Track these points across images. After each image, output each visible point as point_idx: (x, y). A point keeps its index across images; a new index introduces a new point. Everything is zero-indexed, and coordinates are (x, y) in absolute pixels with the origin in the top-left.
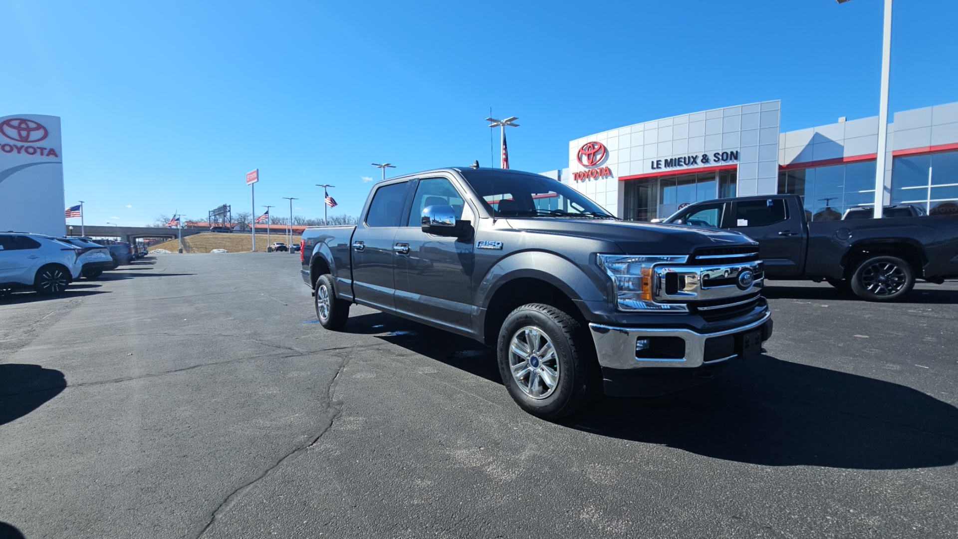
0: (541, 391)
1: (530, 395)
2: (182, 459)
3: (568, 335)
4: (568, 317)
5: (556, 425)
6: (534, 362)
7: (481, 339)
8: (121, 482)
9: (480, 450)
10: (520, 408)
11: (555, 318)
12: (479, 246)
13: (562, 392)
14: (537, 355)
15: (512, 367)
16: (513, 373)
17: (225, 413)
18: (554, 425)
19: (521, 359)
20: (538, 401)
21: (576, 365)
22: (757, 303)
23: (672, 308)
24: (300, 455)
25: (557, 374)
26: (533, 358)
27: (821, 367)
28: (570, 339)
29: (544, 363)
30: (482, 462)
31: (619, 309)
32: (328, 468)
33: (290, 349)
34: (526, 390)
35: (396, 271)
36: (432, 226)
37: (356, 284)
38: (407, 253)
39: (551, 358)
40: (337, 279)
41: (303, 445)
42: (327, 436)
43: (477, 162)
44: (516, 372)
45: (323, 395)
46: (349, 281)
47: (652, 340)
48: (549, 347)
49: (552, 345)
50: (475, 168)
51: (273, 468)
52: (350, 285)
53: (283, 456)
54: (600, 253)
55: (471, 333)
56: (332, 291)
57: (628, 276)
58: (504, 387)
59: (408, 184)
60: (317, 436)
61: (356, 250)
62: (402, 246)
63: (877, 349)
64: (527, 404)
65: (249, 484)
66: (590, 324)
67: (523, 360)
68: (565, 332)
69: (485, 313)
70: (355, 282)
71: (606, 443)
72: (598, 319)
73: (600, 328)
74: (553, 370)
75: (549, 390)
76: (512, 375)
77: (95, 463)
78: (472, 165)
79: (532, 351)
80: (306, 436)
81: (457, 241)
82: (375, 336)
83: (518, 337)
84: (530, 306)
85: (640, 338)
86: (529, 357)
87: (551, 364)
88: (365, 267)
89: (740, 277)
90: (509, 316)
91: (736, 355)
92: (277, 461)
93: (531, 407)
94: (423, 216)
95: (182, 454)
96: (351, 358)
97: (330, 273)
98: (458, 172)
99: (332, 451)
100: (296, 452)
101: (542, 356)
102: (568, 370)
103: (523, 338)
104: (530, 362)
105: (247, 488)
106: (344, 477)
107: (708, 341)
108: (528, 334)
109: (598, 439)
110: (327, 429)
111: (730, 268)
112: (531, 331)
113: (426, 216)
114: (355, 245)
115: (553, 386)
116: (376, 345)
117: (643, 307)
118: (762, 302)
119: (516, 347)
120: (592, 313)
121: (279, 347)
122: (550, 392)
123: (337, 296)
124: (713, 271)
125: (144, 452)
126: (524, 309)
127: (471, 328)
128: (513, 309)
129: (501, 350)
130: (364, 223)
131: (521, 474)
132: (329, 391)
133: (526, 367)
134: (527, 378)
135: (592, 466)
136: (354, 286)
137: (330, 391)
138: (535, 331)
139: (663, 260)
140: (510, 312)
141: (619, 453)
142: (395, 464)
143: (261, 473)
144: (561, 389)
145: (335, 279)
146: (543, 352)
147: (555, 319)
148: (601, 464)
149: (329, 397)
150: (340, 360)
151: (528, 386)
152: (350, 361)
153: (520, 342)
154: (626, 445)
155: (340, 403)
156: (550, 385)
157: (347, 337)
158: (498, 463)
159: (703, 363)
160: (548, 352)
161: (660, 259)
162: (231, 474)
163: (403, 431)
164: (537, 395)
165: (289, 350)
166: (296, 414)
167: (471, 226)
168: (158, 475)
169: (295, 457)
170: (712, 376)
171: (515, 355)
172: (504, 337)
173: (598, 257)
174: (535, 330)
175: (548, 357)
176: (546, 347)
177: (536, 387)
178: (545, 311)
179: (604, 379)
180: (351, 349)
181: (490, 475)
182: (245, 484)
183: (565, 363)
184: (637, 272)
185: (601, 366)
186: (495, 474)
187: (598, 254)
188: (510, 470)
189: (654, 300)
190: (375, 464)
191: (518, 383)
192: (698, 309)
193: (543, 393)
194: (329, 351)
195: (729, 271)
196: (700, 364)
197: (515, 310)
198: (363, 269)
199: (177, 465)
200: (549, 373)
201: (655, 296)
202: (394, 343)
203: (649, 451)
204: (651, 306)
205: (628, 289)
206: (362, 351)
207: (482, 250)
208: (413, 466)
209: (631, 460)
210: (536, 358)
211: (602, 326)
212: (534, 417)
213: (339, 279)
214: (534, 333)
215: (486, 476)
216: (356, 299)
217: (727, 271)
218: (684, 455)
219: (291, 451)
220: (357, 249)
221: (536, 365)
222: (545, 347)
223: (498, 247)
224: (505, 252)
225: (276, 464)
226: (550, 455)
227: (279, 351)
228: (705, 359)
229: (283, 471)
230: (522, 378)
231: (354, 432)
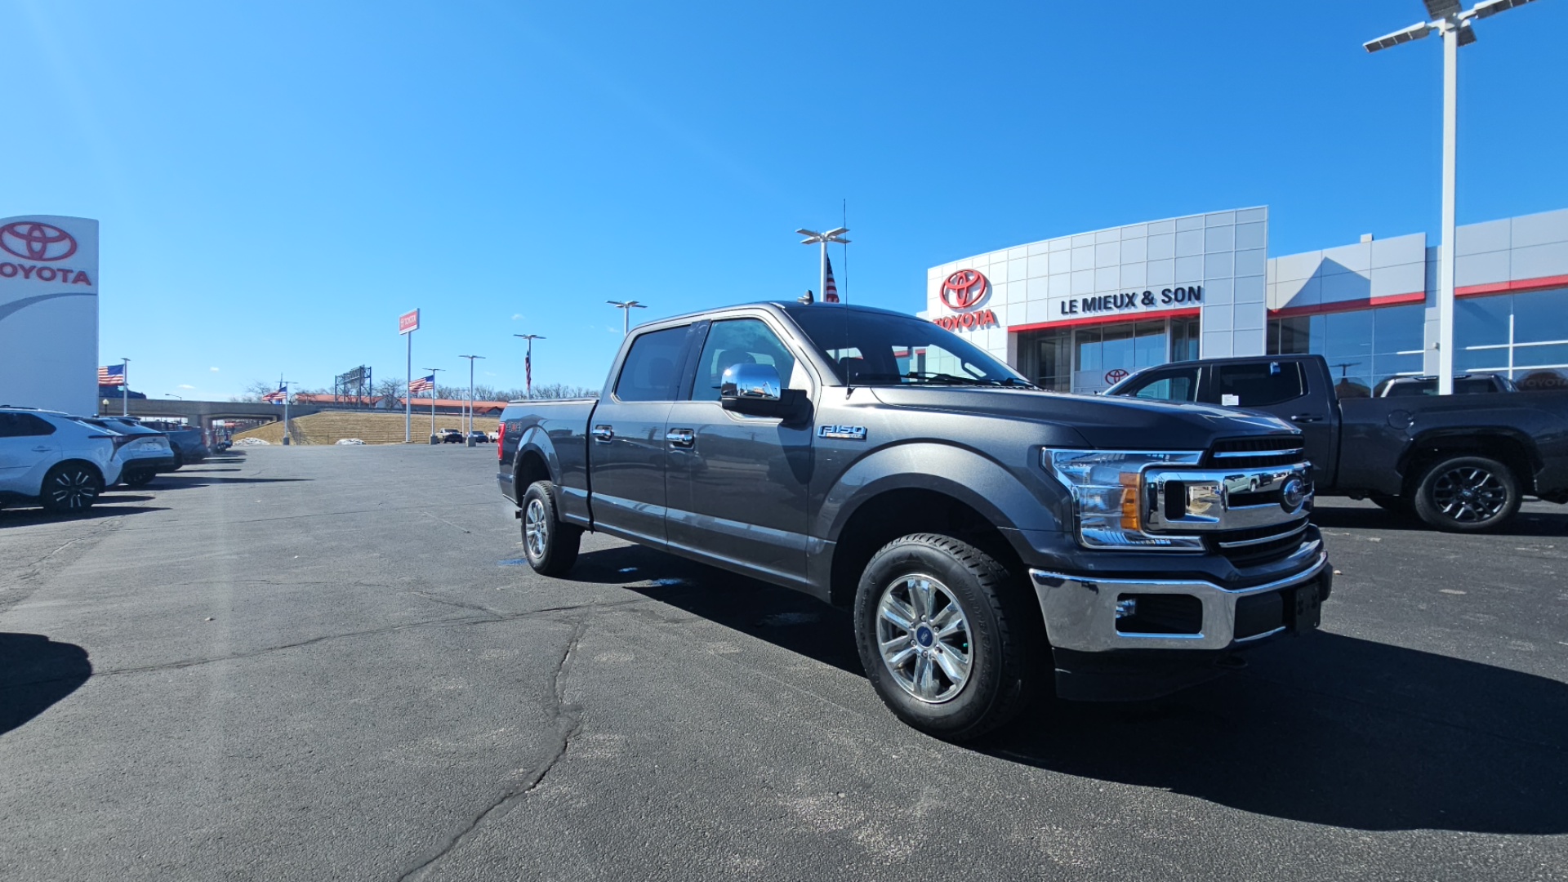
0: (936, 690)
1: (919, 697)
2: (300, 814)
3: (989, 590)
4: (986, 557)
5: (967, 751)
6: (924, 637)
7: (826, 595)
8: (189, 860)
9: (839, 798)
10: (896, 719)
11: (964, 559)
12: (822, 433)
13: (978, 691)
14: (929, 624)
15: (883, 646)
16: (884, 657)
17: (374, 725)
18: (962, 751)
19: (898, 631)
20: (932, 706)
21: (1005, 643)
22: (1304, 536)
23: (1174, 543)
24: (515, 806)
25: (968, 658)
26: (922, 630)
27: (1401, 644)
28: (992, 596)
29: (943, 639)
30: (846, 822)
31: (1083, 544)
32: (567, 833)
33: (480, 608)
34: (909, 687)
35: (668, 475)
36: (740, 400)
37: (595, 498)
38: (690, 446)
39: (956, 630)
40: (562, 490)
41: (518, 787)
42: (560, 771)
43: (811, 293)
44: (890, 654)
45: (545, 692)
46: (584, 493)
47: (1141, 598)
48: (953, 611)
49: (958, 606)
50: (806, 303)
51: (467, 831)
52: (585, 500)
53: (483, 808)
54: (1047, 446)
55: (806, 584)
56: (551, 509)
57: (1094, 486)
58: (867, 682)
59: (691, 330)
60: (542, 771)
61: (597, 440)
62: (681, 433)
63: (1487, 614)
64: (912, 712)
65: (425, 865)
66: (1032, 571)
67: (904, 633)
68: (985, 585)
69: (833, 548)
70: (594, 494)
71: (1062, 786)
72: (1045, 563)
73: (1052, 578)
74: (959, 651)
75: (952, 688)
76: (882, 661)
77: (140, 820)
78: (801, 297)
79: (920, 617)
80: (521, 770)
81: (781, 425)
82: (624, 587)
83: (895, 593)
84: (917, 539)
85: (1122, 597)
86: (915, 627)
87: (957, 641)
88: (612, 468)
89: (1286, 490)
90: (877, 555)
91: (1283, 628)
92: (473, 818)
93: (918, 716)
94: (723, 382)
95: (298, 805)
96: (587, 626)
97: (549, 479)
98: (780, 309)
99: (572, 799)
100: (506, 801)
101: (940, 627)
102: (990, 652)
103: (902, 594)
104: (916, 638)
105: (422, 872)
106: (598, 851)
107: (1241, 602)
108: (914, 587)
109: (1047, 778)
110: (558, 757)
111: (1259, 474)
112: (918, 582)
113: (730, 381)
114: (595, 431)
115: (960, 680)
116: (628, 602)
117: (1123, 541)
118: (1312, 535)
119: (889, 610)
120: (1035, 551)
121: (462, 606)
122: (954, 691)
123: (560, 519)
124: (1233, 480)
125: (230, 799)
126: (906, 543)
127: (804, 574)
128: (885, 544)
129: (862, 615)
130: (612, 394)
131: (921, 845)
132: (554, 685)
133: (908, 645)
134: (910, 666)
135: (1046, 831)
136: (592, 501)
137: (557, 686)
138: (926, 582)
139: (1158, 459)
140: (879, 548)
141: (1089, 805)
142: (689, 825)
143: (446, 842)
144: (978, 687)
145: (559, 490)
146: (941, 620)
147: (965, 562)
148: (1063, 828)
149: (556, 697)
150: (569, 628)
151: (912, 681)
152: (587, 630)
153: (898, 602)
154: (1098, 789)
155: (578, 708)
156: (955, 678)
157: (577, 588)
158: (875, 823)
159: (1232, 642)
160: (951, 620)
161: (1151, 458)
162: (391, 844)
163: (696, 761)
164: (930, 696)
165: (479, 611)
166: (500, 728)
167: (808, 400)
168: (256, 846)
169: (505, 811)
170: (1246, 665)
171: (886, 623)
172: (867, 591)
173: (1044, 453)
174: (926, 579)
175: (951, 627)
176: (948, 611)
177: (929, 681)
178: (945, 547)
179: (1057, 670)
180: (586, 610)
181: (864, 847)
182: (417, 864)
183: (984, 639)
184: (1112, 478)
185: (1052, 646)
186: (874, 846)
187: (1044, 448)
188: (900, 837)
189: (1145, 529)
190: (654, 825)
191: (894, 674)
192: (1219, 546)
193: (940, 692)
194: (547, 613)
195: (1258, 481)
196: (1225, 645)
197: (889, 545)
198: (609, 471)
199: (291, 825)
200: (953, 657)
201: (1145, 521)
202: (659, 599)
203: (1142, 802)
204: (1137, 540)
205: (1094, 509)
206: (605, 612)
207: (828, 440)
208: (721, 828)
209: (1114, 818)
210: (926, 629)
211: (1055, 575)
212: (924, 735)
213: (566, 489)
214: (925, 585)
215: (859, 849)
216: (595, 523)
217: (1254, 481)
218: (1206, 808)
219: (497, 799)
220: (600, 438)
221: (928, 642)
222: (945, 610)
223: (859, 434)
224: (869, 444)
225: (472, 825)
226: (968, 808)
227: (461, 613)
228: (1236, 635)
229: (486, 839)
230: (900, 665)
231: (607, 763)
